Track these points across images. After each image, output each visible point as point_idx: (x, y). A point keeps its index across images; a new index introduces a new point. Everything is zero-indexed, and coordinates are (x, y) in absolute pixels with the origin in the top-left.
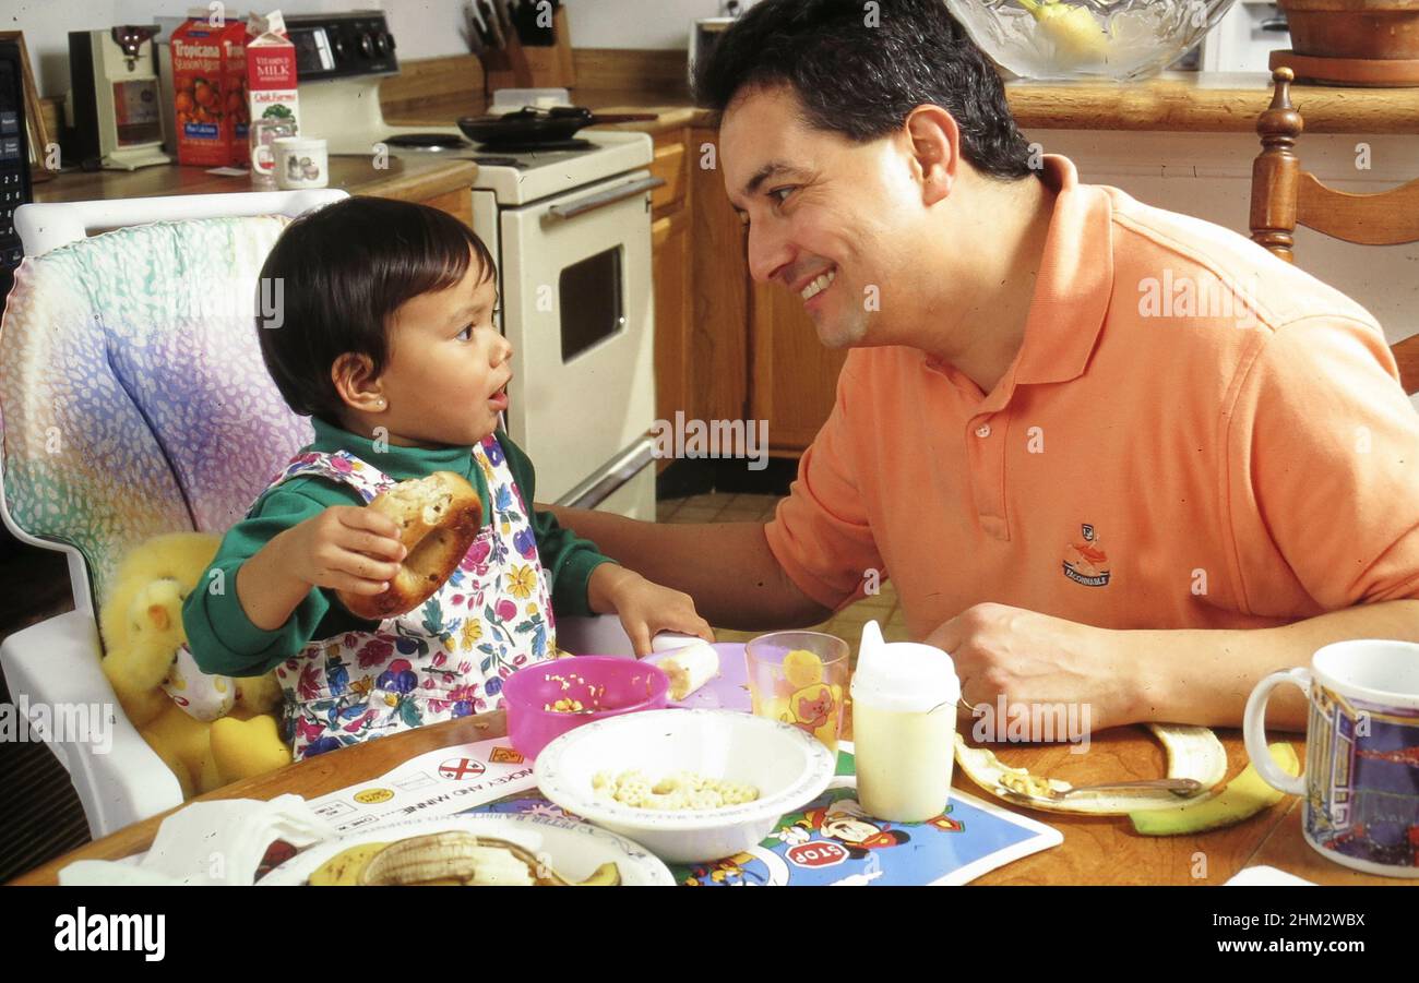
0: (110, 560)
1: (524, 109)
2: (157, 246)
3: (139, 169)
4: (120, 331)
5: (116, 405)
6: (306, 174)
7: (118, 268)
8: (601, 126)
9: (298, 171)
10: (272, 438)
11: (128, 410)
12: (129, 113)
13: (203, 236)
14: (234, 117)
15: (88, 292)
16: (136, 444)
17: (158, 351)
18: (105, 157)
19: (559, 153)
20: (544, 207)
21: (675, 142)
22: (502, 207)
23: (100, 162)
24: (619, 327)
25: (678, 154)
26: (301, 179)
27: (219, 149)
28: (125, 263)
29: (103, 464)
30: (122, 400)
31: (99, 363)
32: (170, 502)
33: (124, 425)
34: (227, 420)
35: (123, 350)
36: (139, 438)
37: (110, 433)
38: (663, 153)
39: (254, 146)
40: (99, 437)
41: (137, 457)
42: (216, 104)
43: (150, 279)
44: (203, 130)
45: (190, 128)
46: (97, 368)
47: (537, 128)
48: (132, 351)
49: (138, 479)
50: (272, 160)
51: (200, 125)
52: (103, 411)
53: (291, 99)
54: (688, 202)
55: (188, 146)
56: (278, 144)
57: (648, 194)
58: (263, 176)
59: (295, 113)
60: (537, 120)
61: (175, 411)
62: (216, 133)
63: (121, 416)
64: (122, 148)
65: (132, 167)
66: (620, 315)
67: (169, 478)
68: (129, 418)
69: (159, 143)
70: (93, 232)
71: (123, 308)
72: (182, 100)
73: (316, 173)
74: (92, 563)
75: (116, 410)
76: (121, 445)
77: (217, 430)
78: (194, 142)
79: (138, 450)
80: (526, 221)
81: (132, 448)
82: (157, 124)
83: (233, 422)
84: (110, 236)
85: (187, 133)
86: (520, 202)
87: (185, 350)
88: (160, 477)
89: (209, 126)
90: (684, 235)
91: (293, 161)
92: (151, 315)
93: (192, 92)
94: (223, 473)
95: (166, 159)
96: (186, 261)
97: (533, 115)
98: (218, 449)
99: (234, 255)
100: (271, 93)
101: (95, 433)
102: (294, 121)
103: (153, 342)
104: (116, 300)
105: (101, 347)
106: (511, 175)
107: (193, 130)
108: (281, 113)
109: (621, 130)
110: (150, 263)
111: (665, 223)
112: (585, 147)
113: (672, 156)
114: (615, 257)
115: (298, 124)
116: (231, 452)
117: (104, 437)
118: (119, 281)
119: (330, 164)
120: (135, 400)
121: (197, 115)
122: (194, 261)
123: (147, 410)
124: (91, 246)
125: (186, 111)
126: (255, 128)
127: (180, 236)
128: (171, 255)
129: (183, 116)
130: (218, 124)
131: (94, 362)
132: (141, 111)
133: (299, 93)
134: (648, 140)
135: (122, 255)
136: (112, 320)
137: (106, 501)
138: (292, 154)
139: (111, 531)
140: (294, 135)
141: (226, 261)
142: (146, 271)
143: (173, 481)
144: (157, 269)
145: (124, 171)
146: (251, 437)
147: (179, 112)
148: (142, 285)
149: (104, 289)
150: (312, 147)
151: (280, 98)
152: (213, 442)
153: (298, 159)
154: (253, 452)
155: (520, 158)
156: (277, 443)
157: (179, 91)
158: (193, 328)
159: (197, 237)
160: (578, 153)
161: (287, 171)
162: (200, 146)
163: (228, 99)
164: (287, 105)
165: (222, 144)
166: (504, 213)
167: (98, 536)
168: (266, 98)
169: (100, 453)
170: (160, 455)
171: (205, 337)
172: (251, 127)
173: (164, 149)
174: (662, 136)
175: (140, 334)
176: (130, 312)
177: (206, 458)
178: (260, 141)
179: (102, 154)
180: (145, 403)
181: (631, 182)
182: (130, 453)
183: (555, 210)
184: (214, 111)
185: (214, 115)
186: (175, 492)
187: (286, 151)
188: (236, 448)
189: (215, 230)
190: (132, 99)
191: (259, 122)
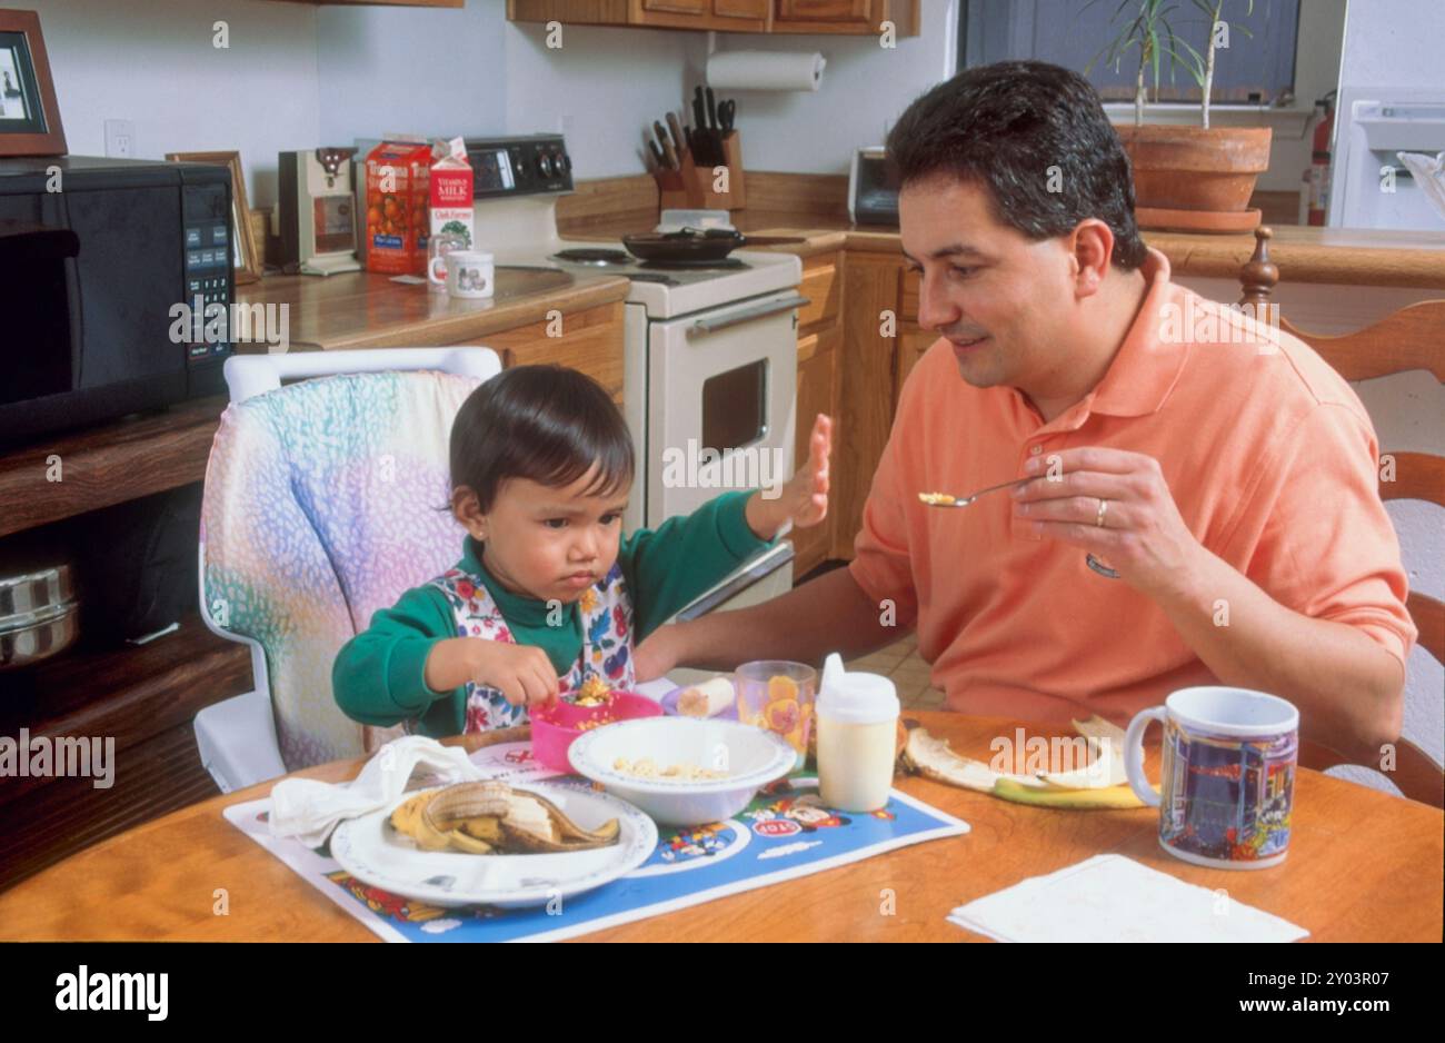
0: (284, 653)
1: (683, 230)
2: (335, 395)
3: (331, 275)
4: (303, 465)
5: (296, 525)
6: (474, 285)
7: (304, 413)
8: (752, 247)
9: (467, 282)
10: (420, 557)
11: (306, 529)
12: (327, 224)
13: (373, 388)
14: (417, 231)
15: (279, 433)
16: (310, 558)
17: (332, 481)
18: (304, 263)
19: (711, 271)
20: (691, 321)
21: (828, 263)
22: (651, 320)
23: (298, 267)
24: (761, 434)
25: (829, 274)
26: (469, 289)
27: (402, 258)
28: (309, 409)
29: (283, 574)
30: (301, 521)
31: (285, 491)
32: (334, 606)
33: (301, 542)
34: (385, 540)
35: (304, 480)
36: (313, 553)
37: (290, 548)
38: (814, 273)
39: (432, 257)
40: (281, 551)
41: (310, 568)
42: (402, 219)
43: (328, 422)
44: (390, 241)
45: (378, 239)
46: (283, 495)
47: (694, 247)
48: (311, 482)
49: (309, 586)
50: (446, 271)
51: (387, 237)
52: (285, 529)
53: (467, 217)
54: (840, 320)
55: (377, 256)
56: (452, 257)
57: (796, 312)
58: (436, 285)
59: (470, 228)
60: (694, 240)
61: (342, 532)
62: (401, 245)
63: (299, 535)
64: (319, 255)
65: (326, 273)
66: (763, 423)
67: (336, 586)
68: (305, 535)
69: (352, 251)
70: (287, 381)
71: (305, 446)
72: (373, 214)
73: (483, 284)
74: (270, 654)
75: (296, 529)
76: (298, 558)
77: (375, 549)
78: (381, 251)
79: (311, 563)
80: (672, 334)
81: (307, 560)
82: (351, 235)
83: (389, 543)
84: (298, 387)
85: (377, 243)
86: (668, 315)
87: (354, 482)
88: (328, 586)
89: (396, 238)
90: (833, 352)
91: (463, 273)
92: (328, 453)
93: (382, 207)
94: (379, 585)
95: (356, 266)
96: (358, 409)
97: (691, 235)
98: (376, 564)
99: (396, 405)
100: (450, 210)
101: (278, 548)
102: (469, 236)
103: (328, 474)
104: (301, 439)
105: (287, 477)
106: (662, 293)
107: (381, 241)
108: (457, 229)
109: (773, 251)
110: (329, 409)
111: (813, 339)
112: (738, 266)
113: (822, 276)
114: (760, 370)
115: (472, 238)
116: (386, 567)
117: (285, 551)
118: (304, 424)
119: (497, 277)
120: (312, 521)
121: (385, 228)
122: (364, 409)
123: (321, 531)
124: (284, 396)
125: (376, 224)
126: (434, 241)
127: (355, 388)
128: (346, 403)
129: (373, 228)
130: (402, 236)
131: (280, 490)
132: (337, 223)
133: (475, 211)
134: (797, 261)
135: (307, 403)
136: (297, 454)
137: (283, 603)
138: (462, 266)
139: (286, 628)
140: (467, 249)
141: (390, 409)
142: (326, 416)
143: (338, 589)
144: (334, 414)
145: (320, 276)
146: (403, 556)
147: (370, 225)
148: (321, 426)
149: (292, 430)
150: (480, 262)
151: (458, 215)
152: (372, 558)
153: (468, 270)
154: (404, 568)
155: (672, 274)
156: (423, 561)
157: (370, 206)
158: (361, 464)
159: (368, 389)
160: (727, 271)
161: (458, 282)
162: (386, 255)
163: (412, 216)
164: (464, 222)
165: (405, 254)
166: (653, 325)
167: (276, 632)
168: (446, 215)
169: (281, 564)
170: (329, 567)
171: (370, 473)
172: (430, 240)
173: (356, 257)
174: (811, 258)
175: (319, 468)
176: (312, 449)
177: (365, 571)
178: (437, 253)
179: (301, 260)
180: (319, 524)
181: (778, 301)
182: (305, 564)
183: (699, 325)
184: (401, 225)
185: (399, 228)
186: (340, 598)
187: (457, 263)
188: (391, 565)
189: (383, 383)
190: (330, 211)
191: (438, 237)
